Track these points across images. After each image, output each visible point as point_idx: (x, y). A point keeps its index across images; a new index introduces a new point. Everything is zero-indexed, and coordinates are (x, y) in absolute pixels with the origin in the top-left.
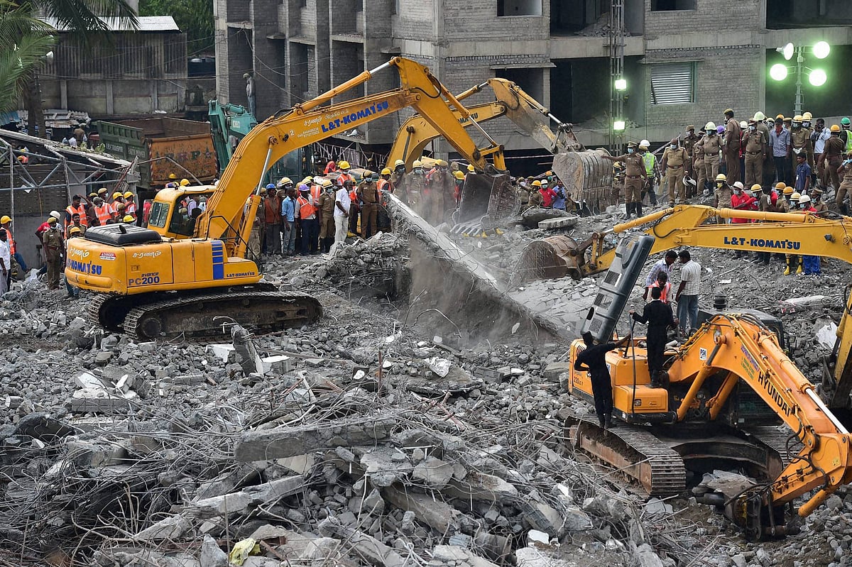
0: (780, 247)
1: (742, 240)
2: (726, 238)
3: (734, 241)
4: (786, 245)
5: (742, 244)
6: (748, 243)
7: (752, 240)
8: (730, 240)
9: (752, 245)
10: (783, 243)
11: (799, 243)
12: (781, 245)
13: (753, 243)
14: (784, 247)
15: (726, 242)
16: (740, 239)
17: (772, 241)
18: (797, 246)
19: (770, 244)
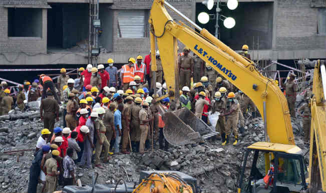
0: (224, 72)
1: (205, 53)
2: (197, 46)
3: (200, 51)
4: (228, 74)
5: (204, 55)
6: (208, 57)
7: (211, 57)
8: (198, 48)
9: (209, 60)
10: (227, 71)
11: (236, 77)
12: (226, 71)
13: (211, 59)
14: (226, 74)
15: (196, 48)
16: (205, 52)
17: (222, 66)
18: (234, 78)
19: (219, 66)
